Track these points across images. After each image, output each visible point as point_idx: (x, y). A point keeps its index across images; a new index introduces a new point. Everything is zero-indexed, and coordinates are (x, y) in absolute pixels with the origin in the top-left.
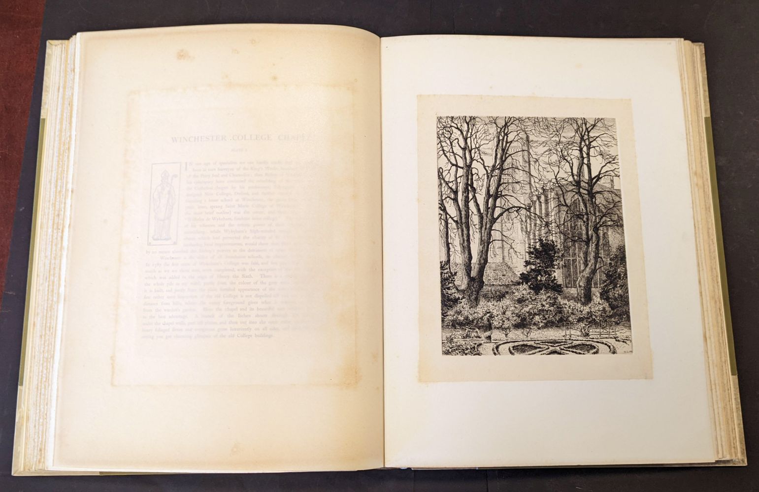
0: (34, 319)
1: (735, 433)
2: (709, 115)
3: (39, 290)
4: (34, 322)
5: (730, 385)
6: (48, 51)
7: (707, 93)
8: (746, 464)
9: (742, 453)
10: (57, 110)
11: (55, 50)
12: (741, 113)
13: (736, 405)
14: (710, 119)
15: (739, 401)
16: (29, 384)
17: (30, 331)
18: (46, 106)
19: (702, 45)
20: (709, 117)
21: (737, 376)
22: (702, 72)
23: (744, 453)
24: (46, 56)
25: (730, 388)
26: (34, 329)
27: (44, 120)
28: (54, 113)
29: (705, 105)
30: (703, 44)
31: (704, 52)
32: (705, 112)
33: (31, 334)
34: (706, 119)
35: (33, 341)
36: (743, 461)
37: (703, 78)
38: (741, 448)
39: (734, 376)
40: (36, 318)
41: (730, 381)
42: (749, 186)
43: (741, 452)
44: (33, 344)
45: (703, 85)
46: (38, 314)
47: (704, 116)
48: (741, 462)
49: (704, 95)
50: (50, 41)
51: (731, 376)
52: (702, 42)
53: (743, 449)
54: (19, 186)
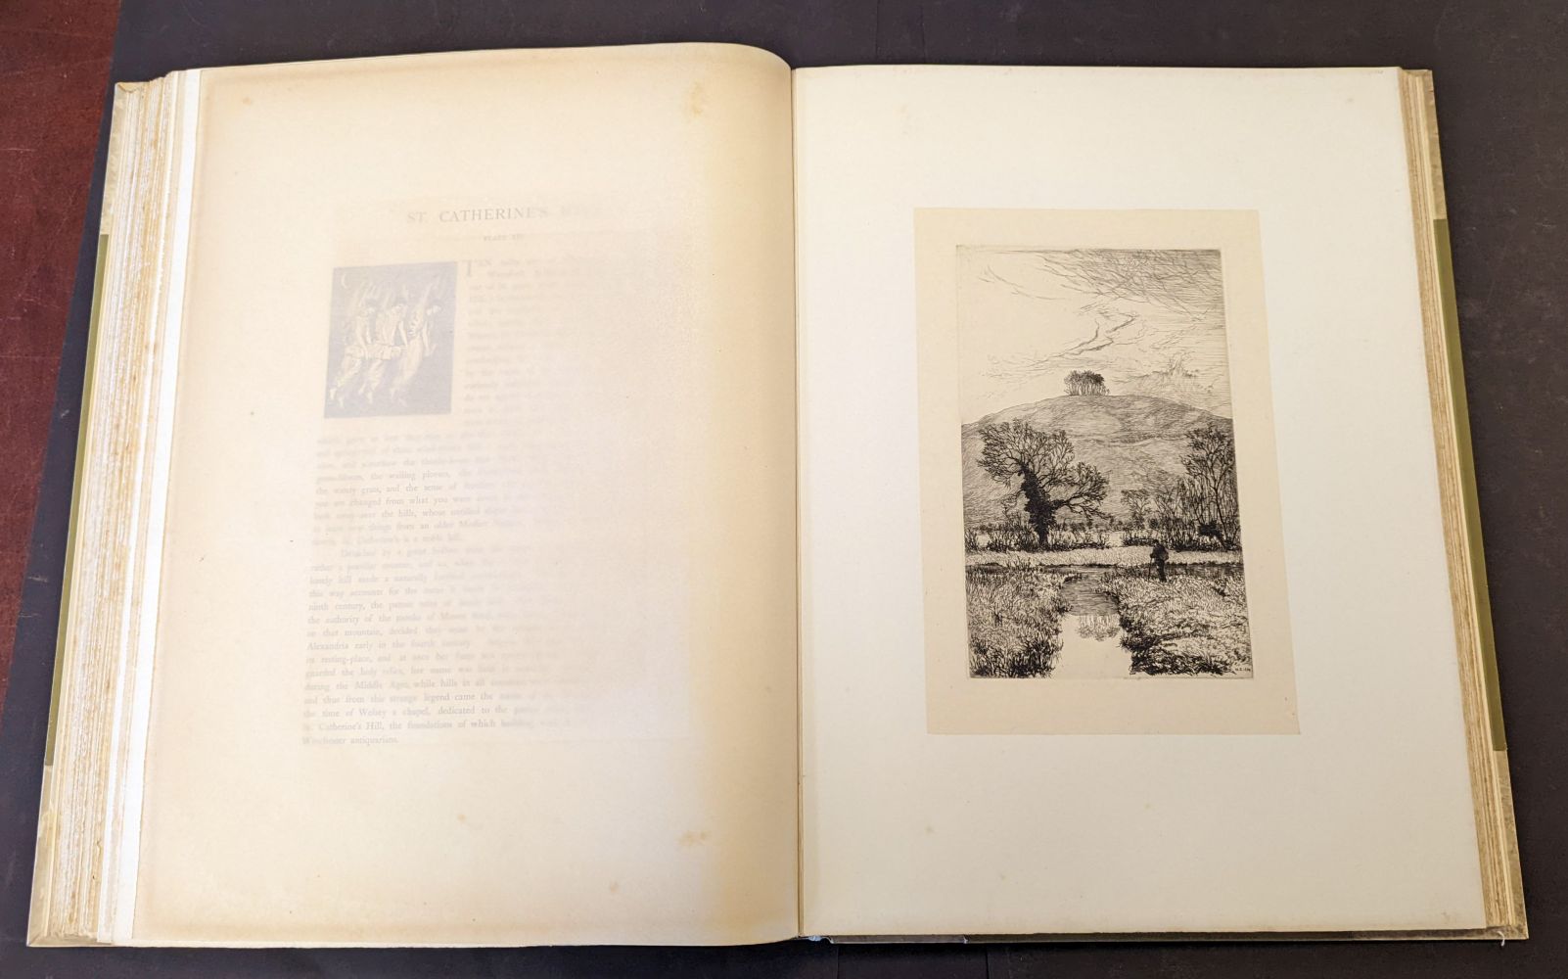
0: (75, 631)
1: (1501, 871)
2: (1443, 216)
3: (86, 572)
4: (75, 636)
5: (1490, 771)
6: (117, 103)
7: (1440, 172)
8: (1525, 936)
9: (1519, 913)
10: (127, 217)
11: (131, 102)
12: (1513, 211)
13: (1505, 812)
14: (1447, 223)
15: (1511, 803)
16: (63, 761)
17: (68, 655)
18: (111, 211)
19: (1428, 75)
20: (1443, 220)
21: (1506, 752)
22: (1429, 128)
23: (1522, 913)
24: (114, 113)
25: (1491, 776)
26: (74, 650)
27: (106, 237)
28: (122, 225)
29: (1436, 195)
30: (1431, 72)
31: (1432, 89)
32: (1435, 209)
33: (70, 661)
34: (1437, 223)
35: (71, 675)
36: (1521, 930)
37: (1431, 141)
38: (1515, 902)
39: (1500, 753)
40: (78, 629)
41: (1489, 762)
42: (1530, 361)
43: (1516, 910)
44: (71, 680)
45: (1432, 154)
46: (81, 622)
47: (1432, 217)
48: (1516, 931)
49: (1434, 174)
50: (121, 84)
51: (1493, 754)
52: (1429, 69)
53: (1521, 906)
54: (59, 368)
